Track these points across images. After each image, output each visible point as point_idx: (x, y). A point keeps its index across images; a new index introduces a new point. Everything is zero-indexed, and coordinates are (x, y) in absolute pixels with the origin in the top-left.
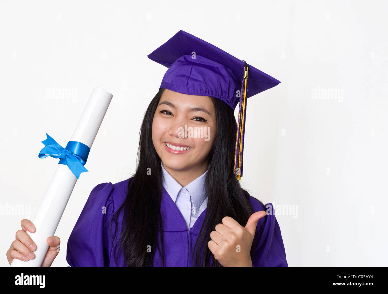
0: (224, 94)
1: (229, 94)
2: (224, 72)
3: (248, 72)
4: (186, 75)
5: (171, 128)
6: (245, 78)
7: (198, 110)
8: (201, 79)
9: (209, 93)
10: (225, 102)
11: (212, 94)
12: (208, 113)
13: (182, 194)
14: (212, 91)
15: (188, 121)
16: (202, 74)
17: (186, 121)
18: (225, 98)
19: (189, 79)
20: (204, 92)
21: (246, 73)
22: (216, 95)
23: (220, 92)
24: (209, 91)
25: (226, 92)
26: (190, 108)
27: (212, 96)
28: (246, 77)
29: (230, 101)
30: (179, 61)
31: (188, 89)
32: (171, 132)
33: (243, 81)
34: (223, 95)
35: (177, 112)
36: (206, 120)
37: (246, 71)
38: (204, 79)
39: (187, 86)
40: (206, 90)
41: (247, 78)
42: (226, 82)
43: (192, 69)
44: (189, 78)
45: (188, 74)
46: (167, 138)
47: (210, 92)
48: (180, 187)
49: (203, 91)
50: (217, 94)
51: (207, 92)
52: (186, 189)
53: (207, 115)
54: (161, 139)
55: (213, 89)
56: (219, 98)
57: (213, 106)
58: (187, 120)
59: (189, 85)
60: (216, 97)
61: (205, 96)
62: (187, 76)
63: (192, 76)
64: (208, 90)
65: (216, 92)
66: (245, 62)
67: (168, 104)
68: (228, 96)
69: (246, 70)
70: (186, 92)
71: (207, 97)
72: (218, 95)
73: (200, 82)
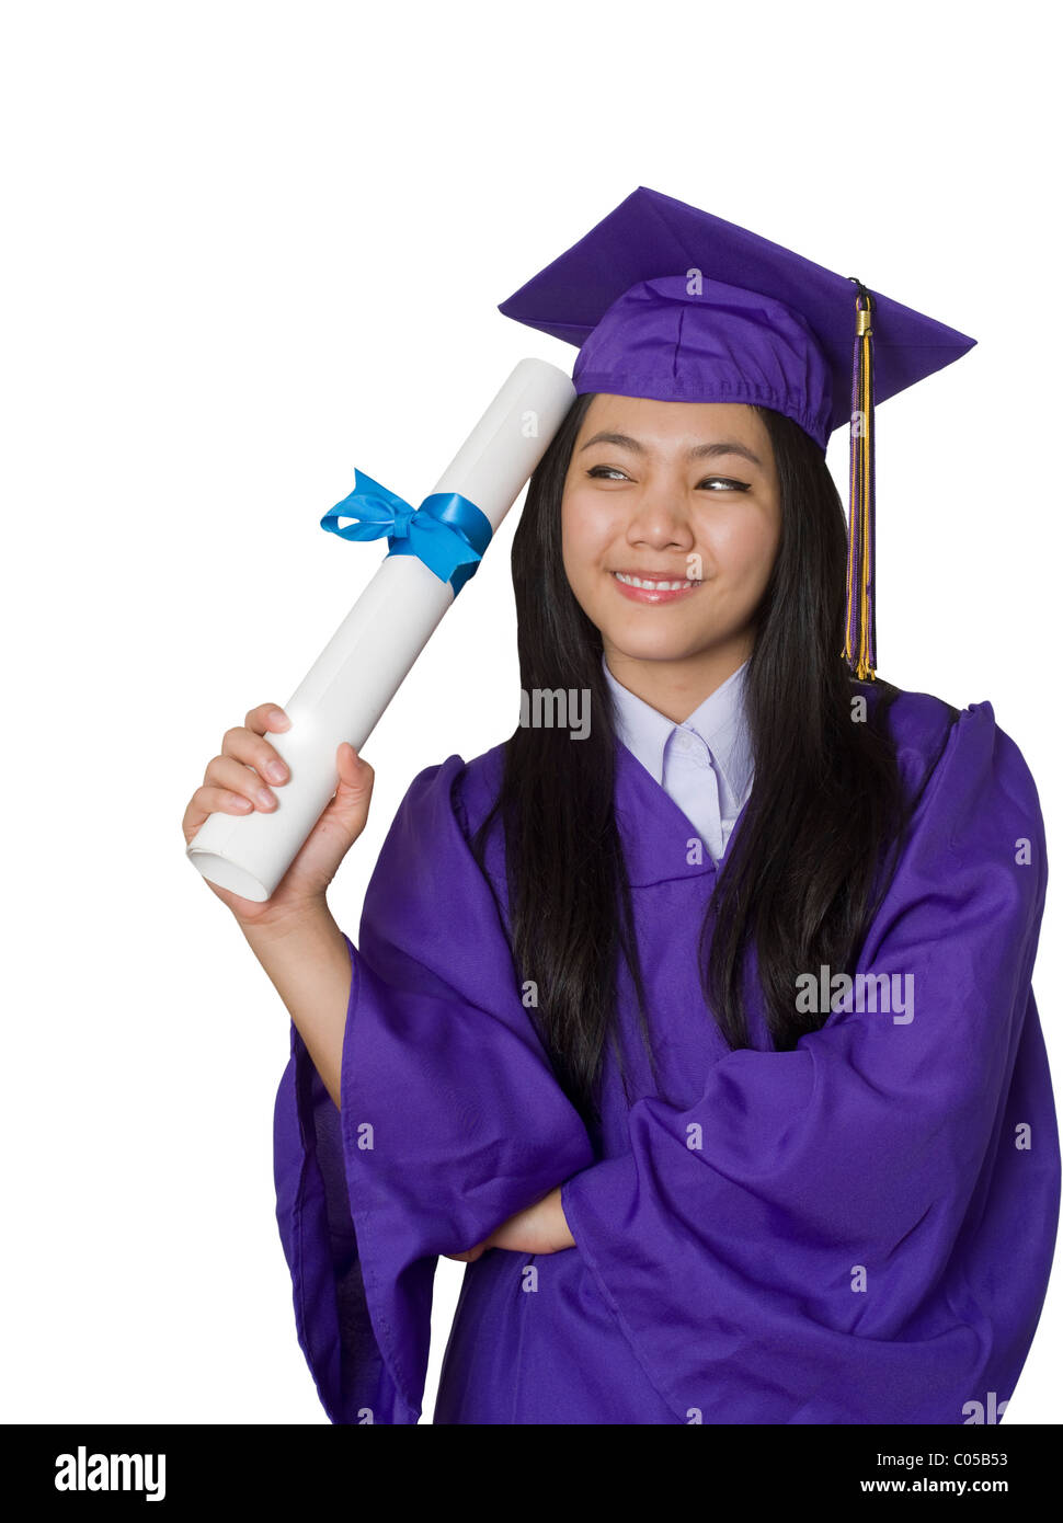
0: (795, 396)
1: (808, 394)
2: (786, 324)
3: (869, 317)
4: (668, 338)
5: (634, 522)
6: (864, 336)
7: (721, 449)
8: (715, 346)
9: (749, 394)
10: (800, 422)
11: (759, 396)
12: (755, 460)
13: (676, 747)
14: (758, 387)
15: (690, 493)
16: (719, 333)
17: (683, 494)
18: (799, 410)
19: (680, 352)
20: (734, 388)
21: (863, 319)
22: (770, 399)
23: (782, 392)
24: (748, 388)
25: (799, 391)
26: (693, 447)
27: (759, 402)
28: (865, 331)
29: (812, 421)
30: (629, 300)
31: (680, 383)
32: (636, 535)
33: (856, 345)
34: (792, 401)
35: (648, 464)
36: (749, 485)
37: (863, 313)
38: (729, 348)
39: (675, 374)
40: (740, 383)
41: (869, 333)
42: (797, 355)
43: (682, 318)
44: (678, 349)
45: (672, 337)
46: (621, 554)
47: (753, 391)
48: (668, 726)
49: (730, 387)
50: (775, 398)
51: (745, 392)
52: (692, 730)
53: (752, 466)
54: (597, 563)
55: (759, 379)
56: (781, 408)
57: (768, 436)
58: (687, 488)
59: (681, 372)
60: (774, 406)
61: (737, 405)
62: (668, 343)
63: (684, 343)
64: (747, 384)
65: (771, 391)
66: (857, 281)
67: (614, 442)
68: (808, 404)
69: (865, 309)
70: (674, 392)
71: (745, 407)
72: (778, 400)
73: (716, 360)
